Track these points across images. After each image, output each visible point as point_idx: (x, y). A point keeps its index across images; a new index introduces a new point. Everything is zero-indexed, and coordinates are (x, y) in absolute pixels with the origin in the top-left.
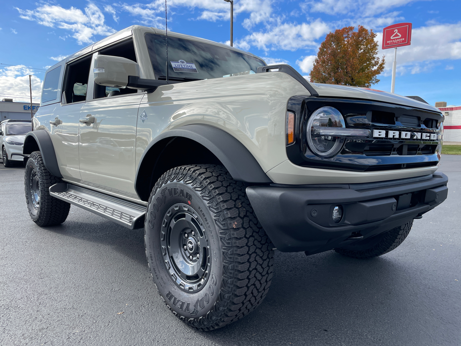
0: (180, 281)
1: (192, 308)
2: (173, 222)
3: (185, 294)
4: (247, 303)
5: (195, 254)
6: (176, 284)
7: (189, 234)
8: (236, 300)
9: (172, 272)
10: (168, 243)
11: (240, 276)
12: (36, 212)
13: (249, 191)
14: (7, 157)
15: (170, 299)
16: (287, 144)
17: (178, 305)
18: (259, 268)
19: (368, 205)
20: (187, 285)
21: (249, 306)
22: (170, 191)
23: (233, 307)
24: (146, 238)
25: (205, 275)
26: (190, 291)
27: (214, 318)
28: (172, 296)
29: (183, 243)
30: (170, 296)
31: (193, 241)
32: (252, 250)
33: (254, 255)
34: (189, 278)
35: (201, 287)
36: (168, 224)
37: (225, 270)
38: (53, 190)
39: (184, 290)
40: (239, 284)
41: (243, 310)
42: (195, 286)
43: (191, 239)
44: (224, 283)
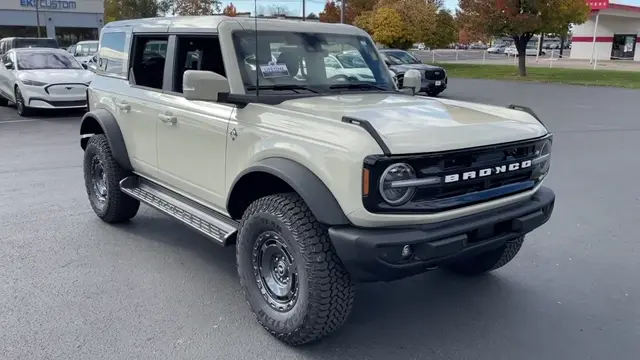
0: (271, 300)
1: (282, 325)
2: (265, 246)
3: (277, 313)
4: (329, 323)
5: (285, 277)
6: (268, 303)
7: (280, 259)
8: (319, 320)
9: (264, 291)
10: (260, 265)
11: (323, 301)
12: (102, 206)
13: (331, 231)
14: (23, 102)
15: (262, 316)
16: (363, 195)
17: (270, 321)
18: (340, 294)
19: (435, 244)
20: (278, 304)
21: (332, 325)
22: (262, 220)
23: (317, 327)
24: (238, 257)
25: (293, 297)
26: (279, 310)
27: (301, 334)
28: (264, 314)
29: (274, 266)
30: (262, 313)
31: (283, 266)
32: (334, 280)
33: (335, 284)
34: (279, 298)
35: (290, 308)
36: (260, 247)
37: (310, 296)
38: (124, 185)
39: (275, 309)
40: (321, 307)
41: (327, 328)
42: (284, 306)
43: (281, 263)
44: (309, 307)
